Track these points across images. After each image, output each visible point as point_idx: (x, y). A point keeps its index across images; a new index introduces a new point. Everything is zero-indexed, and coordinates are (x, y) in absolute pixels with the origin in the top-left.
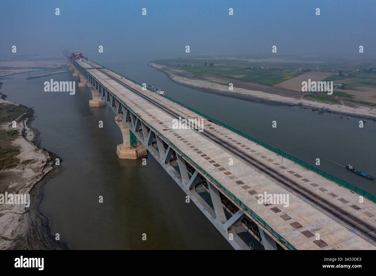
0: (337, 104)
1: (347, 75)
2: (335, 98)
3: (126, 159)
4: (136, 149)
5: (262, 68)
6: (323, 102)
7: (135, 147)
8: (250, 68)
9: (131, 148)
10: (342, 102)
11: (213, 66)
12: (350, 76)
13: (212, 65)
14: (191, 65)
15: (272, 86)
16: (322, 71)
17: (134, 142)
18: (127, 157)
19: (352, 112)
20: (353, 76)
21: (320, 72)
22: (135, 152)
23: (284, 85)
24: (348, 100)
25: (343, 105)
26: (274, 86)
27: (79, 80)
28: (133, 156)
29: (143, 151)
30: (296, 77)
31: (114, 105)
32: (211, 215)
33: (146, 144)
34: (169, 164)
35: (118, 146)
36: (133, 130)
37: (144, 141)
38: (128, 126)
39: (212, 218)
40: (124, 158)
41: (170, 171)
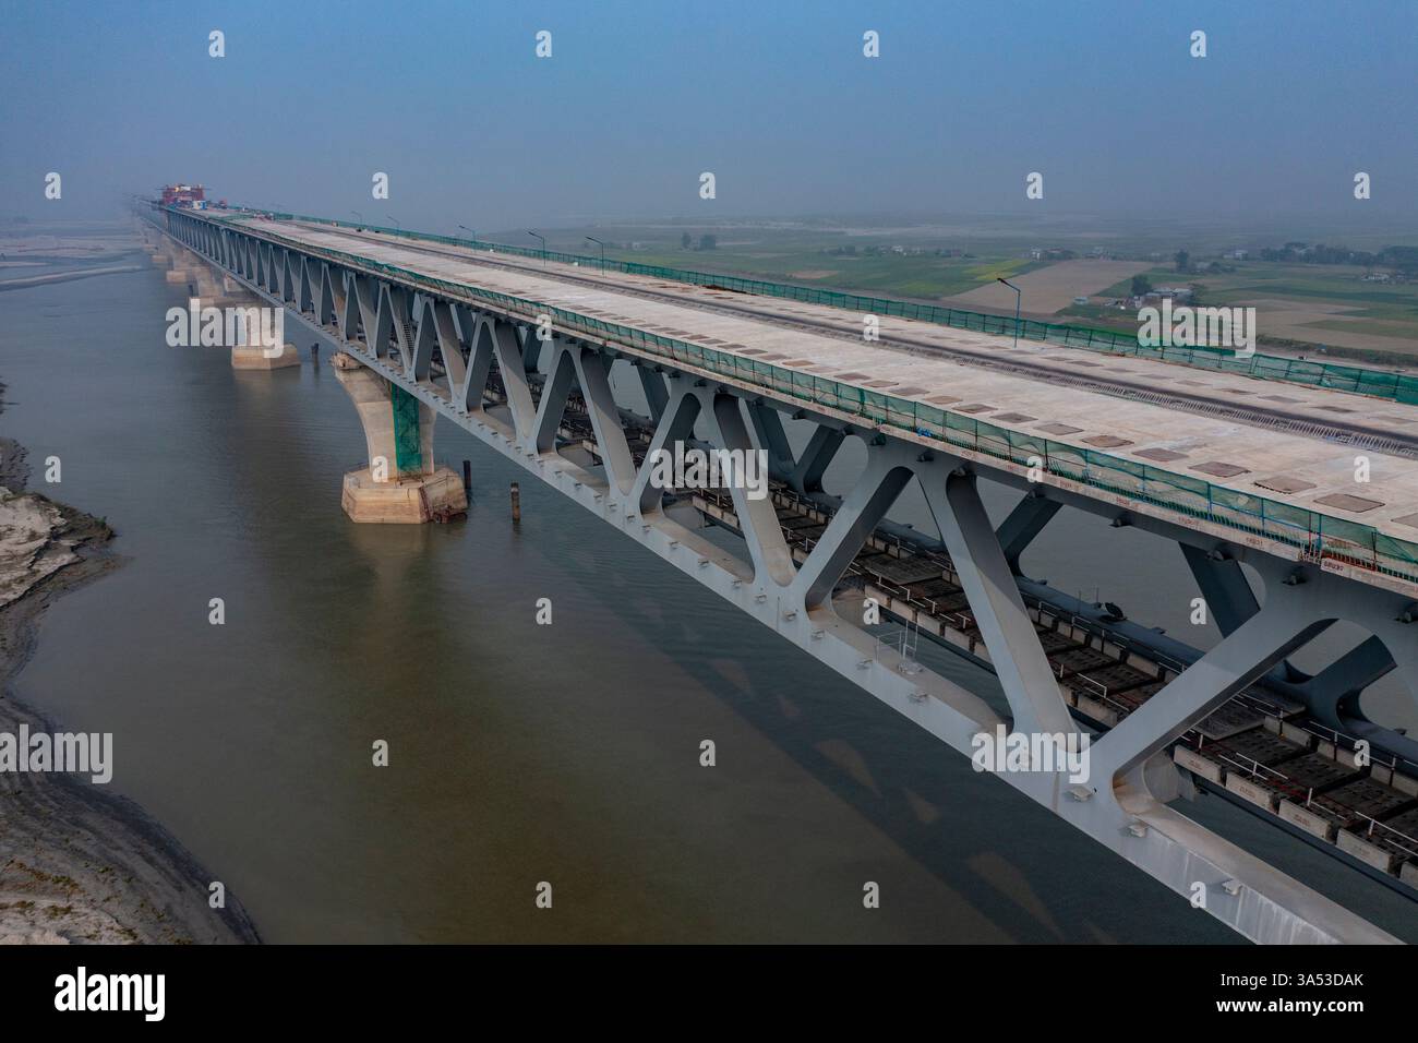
1: (1205, 265)
3: (383, 525)
4: (420, 484)
5: (899, 249)
7: (417, 478)
8: (851, 251)
9: (401, 480)
11: (714, 248)
12: (1215, 269)
13: (709, 242)
16: (1114, 258)
17: (409, 462)
18: (384, 514)
21: (1110, 261)
22: (415, 496)
23: (979, 297)
26: (944, 298)
27: (191, 287)
28: (412, 513)
29: (449, 493)
31: (329, 318)
32: (736, 575)
33: (458, 410)
34: (554, 453)
35: (345, 478)
36: (406, 378)
37: (448, 402)
38: (384, 368)
39: (737, 585)
40: (370, 519)
41: (556, 471)
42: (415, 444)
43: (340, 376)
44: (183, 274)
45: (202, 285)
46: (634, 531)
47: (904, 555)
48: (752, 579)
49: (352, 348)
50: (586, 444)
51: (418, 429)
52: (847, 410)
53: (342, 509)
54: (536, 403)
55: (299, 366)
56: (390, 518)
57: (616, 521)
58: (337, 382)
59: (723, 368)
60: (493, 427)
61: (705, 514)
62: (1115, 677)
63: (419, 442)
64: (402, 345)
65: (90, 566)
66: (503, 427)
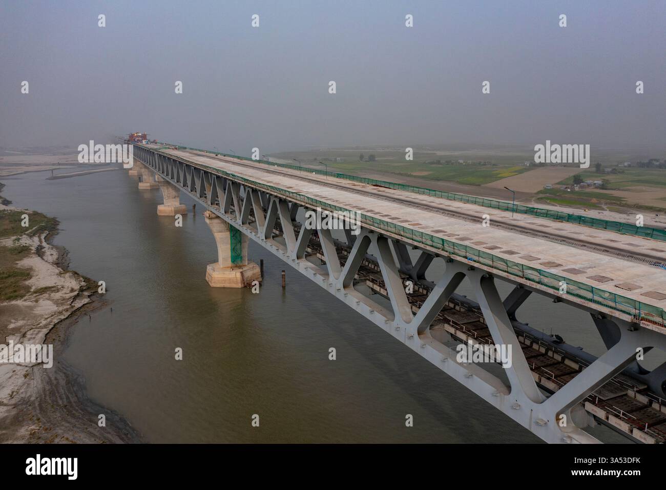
0: (596, 209)
1: (610, 170)
2: (591, 202)
3: (224, 288)
4: (241, 270)
5: (461, 161)
6: (570, 207)
7: (240, 267)
8: (439, 162)
9: (232, 268)
10: (605, 207)
11: (374, 160)
12: (614, 172)
13: (372, 158)
14: (336, 159)
15: (479, 185)
17: (237, 260)
18: (225, 283)
19: (622, 221)
20: (619, 172)
21: (563, 167)
22: (239, 275)
23: (500, 184)
24: (615, 203)
25: (606, 210)
26: (482, 185)
27: (140, 178)
28: (237, 283)
29: (253, 274)
30: (521, 173)
31: (203, 195)
32: (386, 317)
33: (261, 238)
34: (304, 259)
35: (208, 266)
36: (237, 223)
37: (257, 234)
38: (228, 218)
39: (387, 322)
40: (219, 285)
41: (305, 267)
42: (239, 252)
43: (207, 221)
44: (136, 172)
45: (145, 177)
46: (340, 296)
47: (462, 310)
48: (393, 320)
49: (213, 209)
50: (319, 255)
51: (241, 244)
52: (436, 248)
53: (206, 280)
54: (297, 236)
55: (187, 214)
56: (227, 285)
57: (332, 291)
58: (206, 223)
59: (382, 226)
60: (277, 247)
61: (372, 289)
62: (558, 369)
63: (241, 251)
64: (236, 208)
65: (95, 304)
66: (281, 247)
